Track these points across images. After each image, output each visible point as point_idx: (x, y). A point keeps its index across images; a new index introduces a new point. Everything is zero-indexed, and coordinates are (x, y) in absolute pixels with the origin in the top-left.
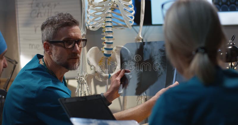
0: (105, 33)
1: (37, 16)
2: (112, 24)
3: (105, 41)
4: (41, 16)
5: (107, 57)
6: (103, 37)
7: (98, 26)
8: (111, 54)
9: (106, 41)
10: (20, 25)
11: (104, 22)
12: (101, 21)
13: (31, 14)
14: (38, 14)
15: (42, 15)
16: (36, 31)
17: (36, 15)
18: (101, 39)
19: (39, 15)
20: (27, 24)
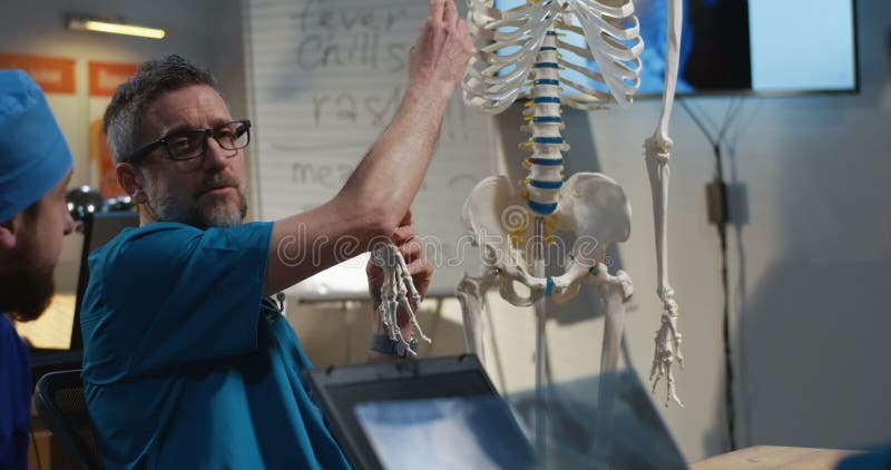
0: (531, 122)
1: (324, 61)
2: (561, 89)
3: (532, 153)
4: (338, 62)
5: (540, 216)
6: (527, 141)
7: (504, 97)
8: (555, 205)
9: (537, 155)
10: (259, 96)
11: (530, 84)
12: (517, 80)
13: (300, 51)
14: (327, 52)
15: (343, 55)
16: (317, 114)
17: (320, 55)
18: (520, 146)
19: (331, 57)
20: (286, 90)
